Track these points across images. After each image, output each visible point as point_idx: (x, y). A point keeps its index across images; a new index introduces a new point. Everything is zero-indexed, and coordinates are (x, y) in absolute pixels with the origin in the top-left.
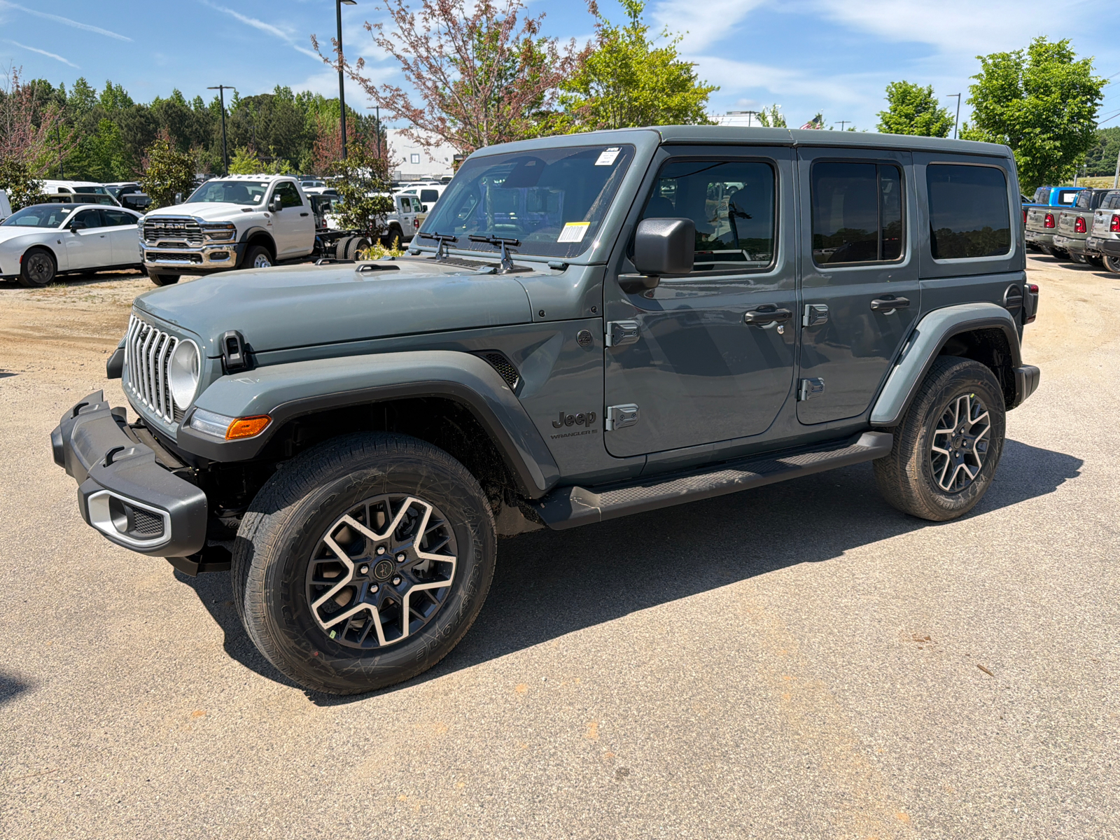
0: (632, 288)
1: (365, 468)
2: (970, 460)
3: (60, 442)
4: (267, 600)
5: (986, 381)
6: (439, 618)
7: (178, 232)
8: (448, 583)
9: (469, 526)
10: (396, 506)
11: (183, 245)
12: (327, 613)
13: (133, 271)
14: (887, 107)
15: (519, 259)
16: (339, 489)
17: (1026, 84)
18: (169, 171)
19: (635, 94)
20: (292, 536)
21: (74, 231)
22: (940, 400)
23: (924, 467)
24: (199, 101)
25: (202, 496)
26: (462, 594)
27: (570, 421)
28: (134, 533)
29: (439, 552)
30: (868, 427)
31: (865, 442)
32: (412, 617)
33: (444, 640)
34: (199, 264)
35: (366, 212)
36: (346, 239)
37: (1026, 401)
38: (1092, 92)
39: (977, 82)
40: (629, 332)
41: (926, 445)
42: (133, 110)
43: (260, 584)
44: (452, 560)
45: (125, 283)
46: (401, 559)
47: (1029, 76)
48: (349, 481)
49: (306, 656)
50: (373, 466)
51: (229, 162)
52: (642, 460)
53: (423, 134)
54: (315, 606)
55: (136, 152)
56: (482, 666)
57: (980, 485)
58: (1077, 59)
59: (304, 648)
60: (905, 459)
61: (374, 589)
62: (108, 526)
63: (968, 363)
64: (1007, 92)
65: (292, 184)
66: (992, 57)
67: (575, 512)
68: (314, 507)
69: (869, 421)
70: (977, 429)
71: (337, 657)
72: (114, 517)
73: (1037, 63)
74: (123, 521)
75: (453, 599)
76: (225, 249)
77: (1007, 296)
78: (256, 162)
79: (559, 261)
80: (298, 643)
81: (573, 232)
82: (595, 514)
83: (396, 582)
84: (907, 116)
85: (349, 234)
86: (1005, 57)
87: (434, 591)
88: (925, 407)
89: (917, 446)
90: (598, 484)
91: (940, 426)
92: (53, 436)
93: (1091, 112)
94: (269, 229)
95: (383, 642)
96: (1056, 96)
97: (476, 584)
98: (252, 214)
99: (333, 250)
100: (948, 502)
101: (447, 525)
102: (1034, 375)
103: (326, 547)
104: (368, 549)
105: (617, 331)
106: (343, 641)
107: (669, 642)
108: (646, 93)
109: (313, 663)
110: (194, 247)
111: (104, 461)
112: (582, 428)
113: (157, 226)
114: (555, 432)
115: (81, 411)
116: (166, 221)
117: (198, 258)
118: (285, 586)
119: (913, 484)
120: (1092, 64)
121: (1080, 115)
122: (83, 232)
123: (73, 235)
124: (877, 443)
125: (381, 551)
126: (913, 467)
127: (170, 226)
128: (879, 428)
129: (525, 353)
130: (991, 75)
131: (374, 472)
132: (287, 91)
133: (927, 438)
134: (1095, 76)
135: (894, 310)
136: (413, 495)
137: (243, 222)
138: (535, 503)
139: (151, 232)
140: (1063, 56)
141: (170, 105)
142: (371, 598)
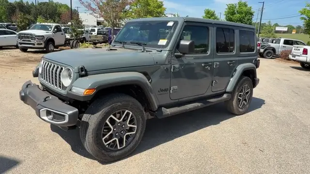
0: (178, 57)
1: (117, 103)
2: (245, 100)
3: (23, 94)
4: (92, 138)
5: (249, 82)
6: (132, 141)
7: (28, 37)
8: (134, 133)
9: (140, 118)
10: (123, 112)
11: (30, 41)
12: (106, 141)
13: (13, 47)
14: (204, 15)
15: (147, 49)
16: (111, 108)
17: (237, 11)
18: (23, 21)
19: (149, 8)
22: (241, 86)
23: (237, 102)
24: (27, 2)
25: (77, 110)
27: (162, 90)
28: (55, 120)
29: (133, 125)
30: (225, 92)
31: (225, 96)
32: (126, 142)
33: (133, 147)
34: (34, 46)
35: (77, 34)
36: (73, 41)
37: (257, 86)
38: (252, 14)
39: (226, 10)
40: (177, 68)
41: (237, 97)
42: (8, 4)
43: (91, 133)
44: (136, 126)
45: (12, 50)
46: (123, 126)
47: (238, 10)
48: (113, 106)
49: (101, 152)
50: (119, 102)
51: (36, 19)
52: (177, 101)
53: (96, 15)
54: (103, 139)
55: (9, 15)
56: (142, 153)
57: (248, 106)
58: (248, 6)
59: (101, 150)
60: (233, 100)
61: (117, 134)
62: (46, 118)
63: (246, 77)
64: (233, 13)
65: (59, 26)
66: (230, 4)
67: (164, 114)
68: (105, 113)
70: (247, 93)
71: (108, 152)
72: (47, 116)
73: (240, 7)
74: (51, 117)
75: (136, 136)
76: (41, 42)
77: (254, 62)
78: (44, 19)
79: (160, 50)
80: (99, 149)
81: (162, 42)
82: (168, 114)
83: (122, 132)
84: (209, 17)
85: (73, 39)
86: (233, 5)
87: (131, 134)
88: (238, 87)
89: (235, 97)
90: (168, 106)
91: (240, 92)
92: (20, 93)
93: (251, 19)
94: (53, 38)
95: (119, 148)
96: (244, 15)
97: (141, 133)
98: (49, 33)
99: (69, 44)
100: (241, 110)
101: (135, 117)
102: (259, 80)
103: (106, 124)
104: (116, 124)
105: (174, 68)
106: (109, 148)
107: (186, 146)
108: (152, 8)
109: (103, 154)
110: (32, 42)
111: (43, 100)
112: (165, 92)
113: (22, 35)
114: (159, 93)
115: (29, 86)
116: (25, 34)
117: (34, 44)
118: (97, 134)
119: (234, 106)
120: (252, 8)
121: (249, 19)
124: (228, 96)
125: (119, 124)
126: (234, 102)
127: (26, 36)
128: (228, 93)
129: (152, 73)
130: (229, 9)
131: (119, 104)
132: (52, 2)
133: (238, 95)
134: (252, 10)
135: (232, 64)
136: (127, 110)
137: (46, 35)
138: (154, 112)
139: (20, 37)
140: (246, 6)
141: (19, 3)
142: (116, 136)
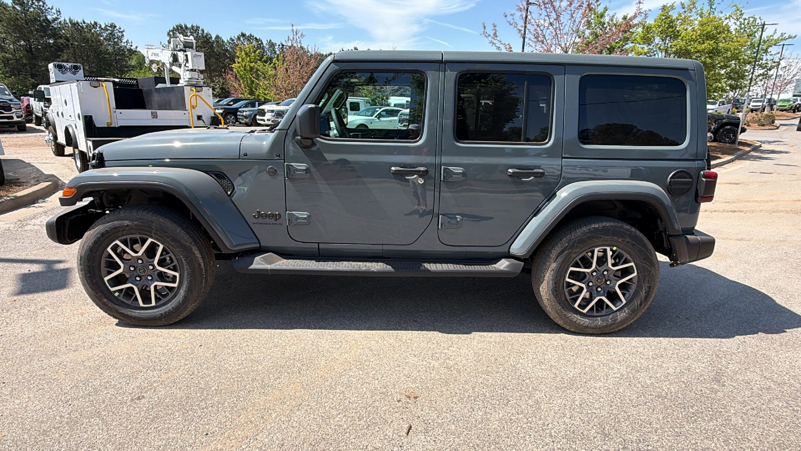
1: (123, 220)
2: (611, 295)
5: (628, 239)
6: (171, 301)
8: (174, 285)
9: (182, 259)
10: (143, 241)
12: (113, 283)
20: (89, 245)
21: (379, 118)
22: (572, 247)
26: (182, 292)
27: (264, 216)
29: (165, 267)
30: (507, 255)
31: (503, 265)
32: (155, 297)
33: (170, 312)
40: (300, 171)
41: (559, 276)
46: (151, 267)
49: (101, 301)
50: (127, 220)
52: (315, 246)
54: (106, 279)
57: (623, 316)
59: (99, 296)
60: (539, 282)
61: (137, 279)
68: (98, 234)
69: (509, 252)
70: (620, 273)
71: (117, 305)
75: (177, 294)
77: (670, 179)
80: (96, 293)
82: (265, 269)
83: (149, 277)
87: (168, 287)
89: (548, 276)
91: (576, 265)
95: (140, 304)
100: (584, 321)
101: (173, 257)
104: (134, 260)
105: (291, 169)
106: (122, 299)
109: (104, 304)
112: (273, 221)
114: (255, 221)
118: (88, 266)
119: (546, 301)
122: (382, 119)
123: (378, 120)
124: (512, 267)
125: (140, 261)
126: (545, 290)
128: (516, 258)
131: (128, 223)
133: (558, 271)
135: (532, 178)
136: (152, 237)
142: (133, 282)
